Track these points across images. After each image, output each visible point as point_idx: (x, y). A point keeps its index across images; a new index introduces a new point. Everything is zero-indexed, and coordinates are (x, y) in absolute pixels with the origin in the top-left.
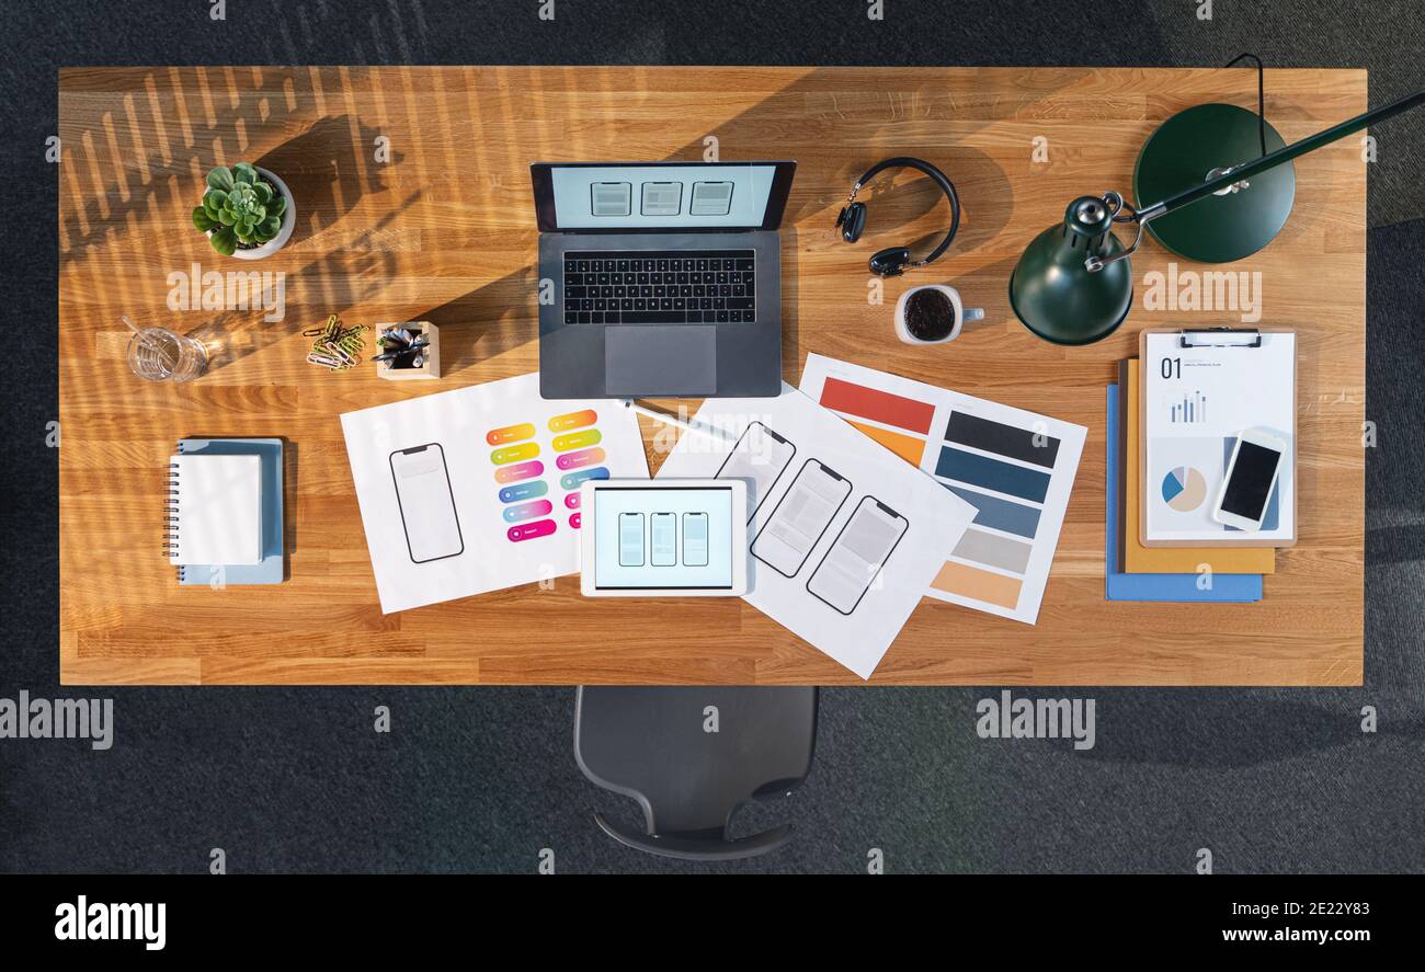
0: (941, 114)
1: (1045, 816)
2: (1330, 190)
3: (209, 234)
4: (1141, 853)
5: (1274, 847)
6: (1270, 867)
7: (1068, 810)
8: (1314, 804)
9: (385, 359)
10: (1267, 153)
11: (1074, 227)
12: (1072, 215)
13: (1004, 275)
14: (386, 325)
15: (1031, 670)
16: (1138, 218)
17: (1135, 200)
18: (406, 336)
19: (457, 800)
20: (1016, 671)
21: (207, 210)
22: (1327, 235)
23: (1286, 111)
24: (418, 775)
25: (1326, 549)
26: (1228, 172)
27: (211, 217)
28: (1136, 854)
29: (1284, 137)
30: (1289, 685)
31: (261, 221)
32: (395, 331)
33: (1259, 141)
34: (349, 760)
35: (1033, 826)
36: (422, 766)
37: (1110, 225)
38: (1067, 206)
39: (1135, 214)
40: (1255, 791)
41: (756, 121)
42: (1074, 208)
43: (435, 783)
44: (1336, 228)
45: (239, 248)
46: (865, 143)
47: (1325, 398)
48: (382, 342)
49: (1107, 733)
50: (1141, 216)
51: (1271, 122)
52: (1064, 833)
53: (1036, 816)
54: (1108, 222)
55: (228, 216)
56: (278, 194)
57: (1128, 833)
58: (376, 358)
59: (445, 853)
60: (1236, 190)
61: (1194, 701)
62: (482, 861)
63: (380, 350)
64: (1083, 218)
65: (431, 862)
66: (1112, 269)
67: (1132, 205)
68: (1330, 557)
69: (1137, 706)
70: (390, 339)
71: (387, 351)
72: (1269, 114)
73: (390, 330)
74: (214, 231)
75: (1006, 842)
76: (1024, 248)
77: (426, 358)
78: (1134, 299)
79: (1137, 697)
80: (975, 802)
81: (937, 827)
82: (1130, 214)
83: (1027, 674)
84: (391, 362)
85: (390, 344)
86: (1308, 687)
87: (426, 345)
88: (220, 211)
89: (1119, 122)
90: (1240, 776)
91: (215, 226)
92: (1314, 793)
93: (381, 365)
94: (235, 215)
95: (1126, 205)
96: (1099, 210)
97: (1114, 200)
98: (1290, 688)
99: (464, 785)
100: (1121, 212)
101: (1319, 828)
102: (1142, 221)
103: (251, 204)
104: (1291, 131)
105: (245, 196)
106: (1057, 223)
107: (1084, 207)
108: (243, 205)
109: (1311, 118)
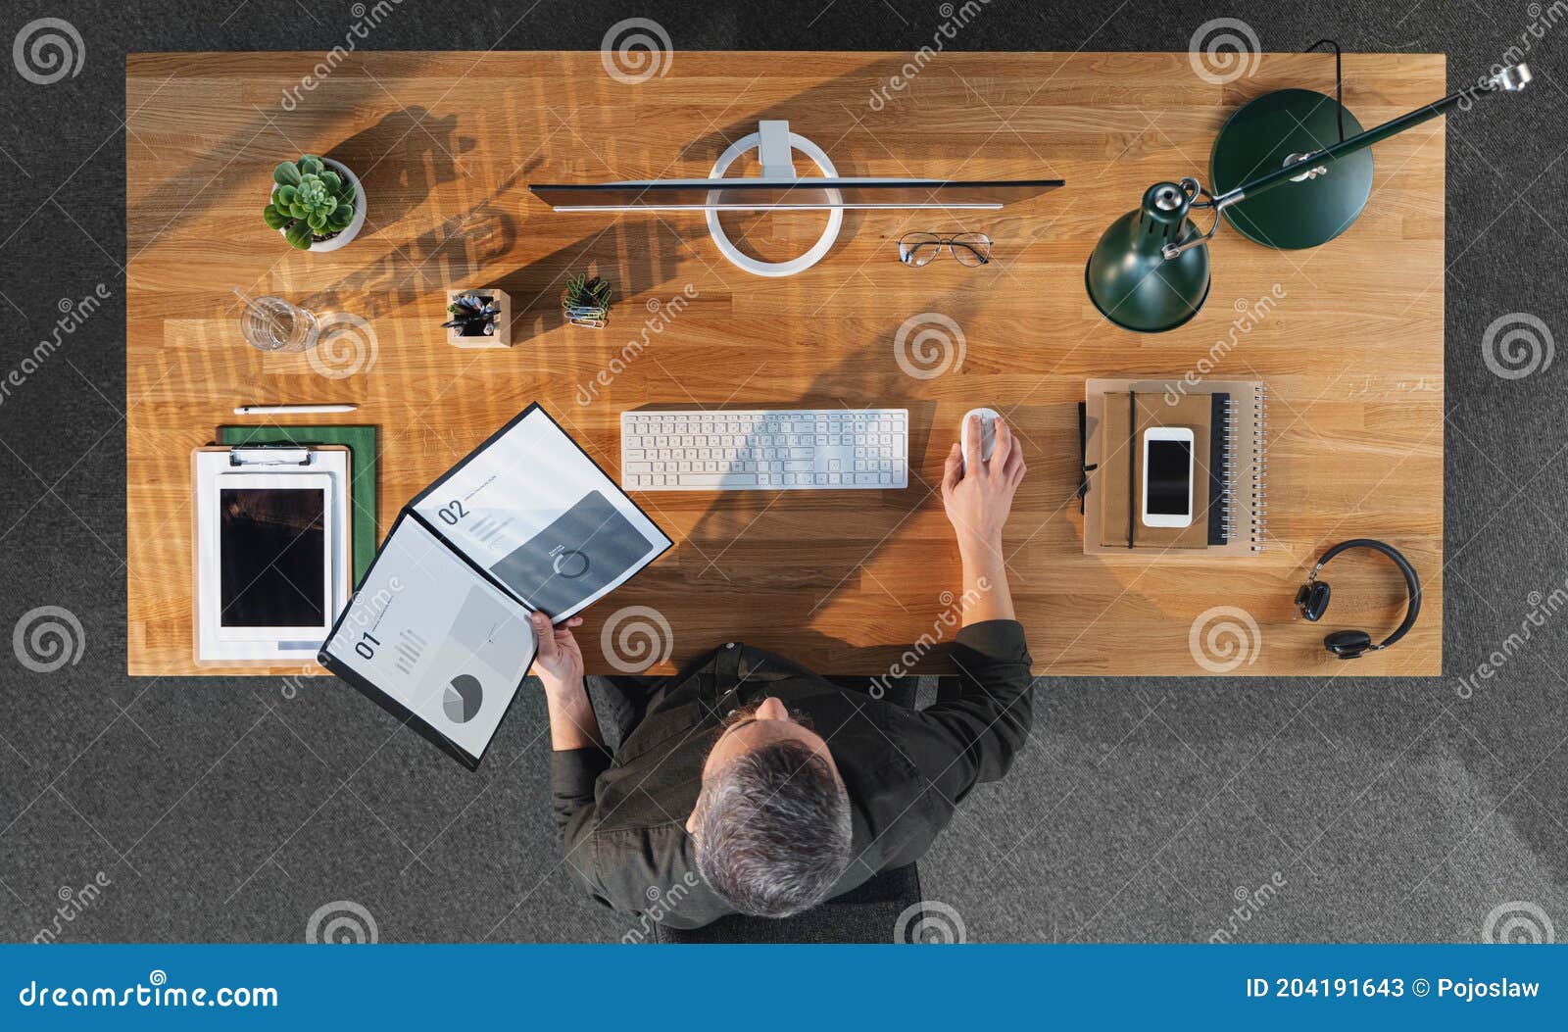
0: (1016, 100)
1: (1121, 808)
2: (1407, 175)
3: (283, 231)
4: (1218, 844)
5: (1352, 838)
6: (1348, 858)
7: (1145, 802)
8: (1392, 795)
9: (455, 326)
10: (1346, 138)
11: (1151, 213)
12: (1149, 201)
13: (1079, 261)
14: (457, 292)
15: (1106, 660)
16: (1215, 204)
17: (1212, 187)
18: (477, 303)
19: (530, 791)
20: (1091, 661)
21: (278, 207)
22: (1404, 221)
23: (1363, 96)
24: (489, 766)
25: (1404, 538)
26: (1305, 158)
27: (283, 213)
28: (1213, 846)
29: (1362, 123)
30: (1367, 675)
31: (333, 210)
32: (466, 298)
33: (1337, 126)
34: (419, 751)
35: (1109, 818)
36: (493, 758)
37: (1188, 211)
38: (1143, 192)
39: (1213, 200)
40: (1333, 782)
41: (830, 107)
42: (1151, 193)
43: (506, 774)
44: (1414, 214)
45: (315, 241)
46: (939, 128)
47: (1404, 385)
48: (453, 309)
49: (1184, 724)
50: (1219, 202)
51: (1348, 107)
52: (1140, 824)
53: (1111, 807)
54: (1186, 208)
55: (300, 209)
56: (346, 181)
57: (1205, 825)
58: (447, 325)
59: (516, 845)
60: (1313, 177)
61: (1272, 692)
62: (553, 853)
63: (450, 317)
64: (1160, 204)
65: (502, 854)
66: (1190, 256)
67: (1209, 191)
68: (1408, 545)
69: (1214, 697)
70: (460, 305)
71: (457, 318)
72: (1346, 99)
73: (462, 296)
74: (287, 228)
75: (1082, 833)
76: (1100, 235)
77: (496, 325)
78: (1211, 286)
79: (1214, 688)
80: (1051, 793)
81: (1011, 818)
82: (1208, 200)
83: (1104, 664)
84: (461, 329)
85: (461, 310)
86: (1386, 678)
87: (498, 312)
88: (291, 206)
89: (1196, 107)
90: (1319, 767)
91: (286, 222)
92: (1393, 783)
93: (452, 331)
94: (307, 208)
95: (1203, 192)
96: (1176, 196)
97: (1192, 186)
98: (1368, 678)
99: (536, 777)
100: (1197, 198)
101: (1398, 819)
102: (1220, 208)
103: (321, 194)
104: (1370, 116)
105: (314, 188)
106: (1133, 209)
107: (1161, 192)
108: (313, 198)
109: (1389, 103)
